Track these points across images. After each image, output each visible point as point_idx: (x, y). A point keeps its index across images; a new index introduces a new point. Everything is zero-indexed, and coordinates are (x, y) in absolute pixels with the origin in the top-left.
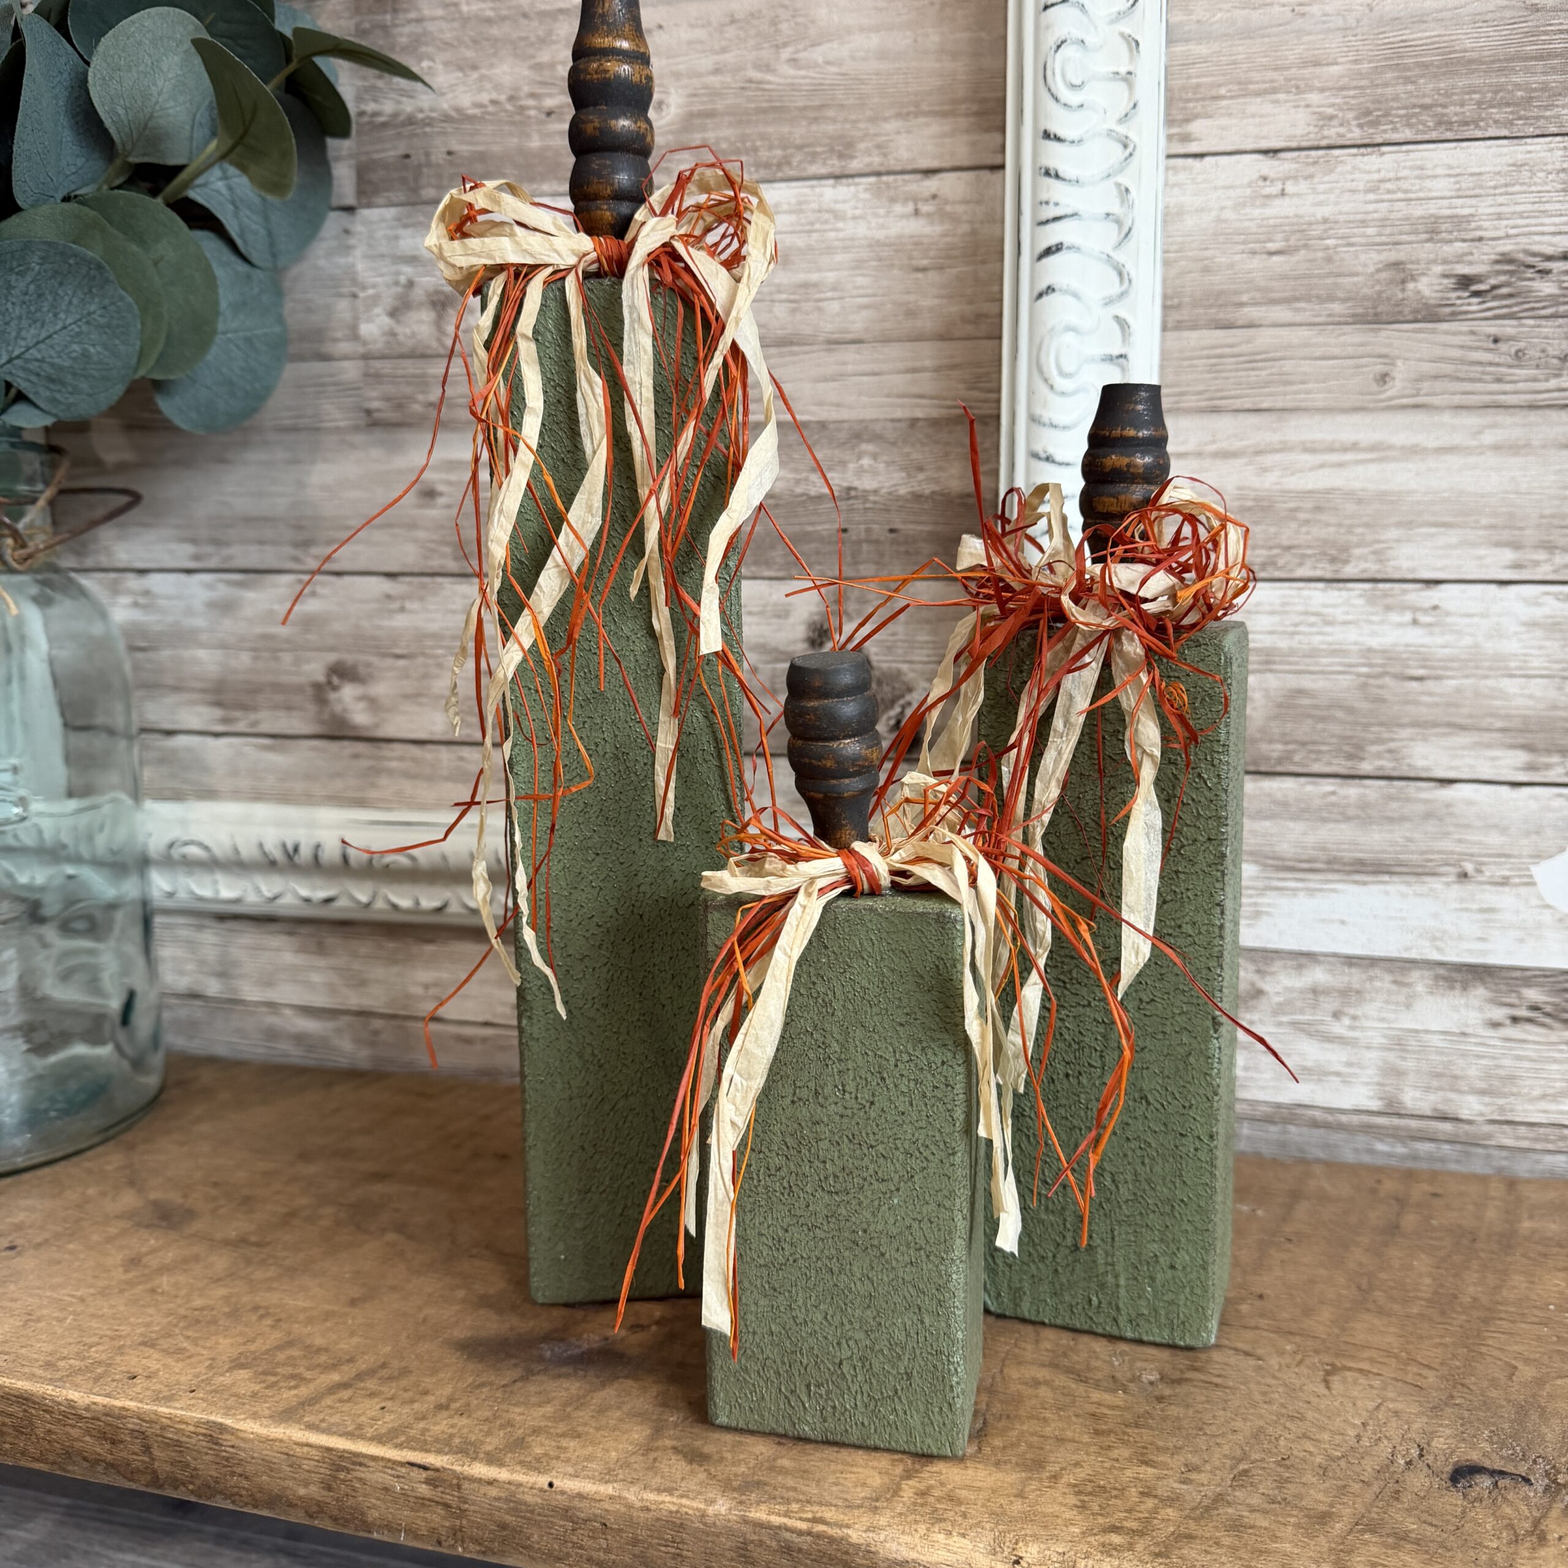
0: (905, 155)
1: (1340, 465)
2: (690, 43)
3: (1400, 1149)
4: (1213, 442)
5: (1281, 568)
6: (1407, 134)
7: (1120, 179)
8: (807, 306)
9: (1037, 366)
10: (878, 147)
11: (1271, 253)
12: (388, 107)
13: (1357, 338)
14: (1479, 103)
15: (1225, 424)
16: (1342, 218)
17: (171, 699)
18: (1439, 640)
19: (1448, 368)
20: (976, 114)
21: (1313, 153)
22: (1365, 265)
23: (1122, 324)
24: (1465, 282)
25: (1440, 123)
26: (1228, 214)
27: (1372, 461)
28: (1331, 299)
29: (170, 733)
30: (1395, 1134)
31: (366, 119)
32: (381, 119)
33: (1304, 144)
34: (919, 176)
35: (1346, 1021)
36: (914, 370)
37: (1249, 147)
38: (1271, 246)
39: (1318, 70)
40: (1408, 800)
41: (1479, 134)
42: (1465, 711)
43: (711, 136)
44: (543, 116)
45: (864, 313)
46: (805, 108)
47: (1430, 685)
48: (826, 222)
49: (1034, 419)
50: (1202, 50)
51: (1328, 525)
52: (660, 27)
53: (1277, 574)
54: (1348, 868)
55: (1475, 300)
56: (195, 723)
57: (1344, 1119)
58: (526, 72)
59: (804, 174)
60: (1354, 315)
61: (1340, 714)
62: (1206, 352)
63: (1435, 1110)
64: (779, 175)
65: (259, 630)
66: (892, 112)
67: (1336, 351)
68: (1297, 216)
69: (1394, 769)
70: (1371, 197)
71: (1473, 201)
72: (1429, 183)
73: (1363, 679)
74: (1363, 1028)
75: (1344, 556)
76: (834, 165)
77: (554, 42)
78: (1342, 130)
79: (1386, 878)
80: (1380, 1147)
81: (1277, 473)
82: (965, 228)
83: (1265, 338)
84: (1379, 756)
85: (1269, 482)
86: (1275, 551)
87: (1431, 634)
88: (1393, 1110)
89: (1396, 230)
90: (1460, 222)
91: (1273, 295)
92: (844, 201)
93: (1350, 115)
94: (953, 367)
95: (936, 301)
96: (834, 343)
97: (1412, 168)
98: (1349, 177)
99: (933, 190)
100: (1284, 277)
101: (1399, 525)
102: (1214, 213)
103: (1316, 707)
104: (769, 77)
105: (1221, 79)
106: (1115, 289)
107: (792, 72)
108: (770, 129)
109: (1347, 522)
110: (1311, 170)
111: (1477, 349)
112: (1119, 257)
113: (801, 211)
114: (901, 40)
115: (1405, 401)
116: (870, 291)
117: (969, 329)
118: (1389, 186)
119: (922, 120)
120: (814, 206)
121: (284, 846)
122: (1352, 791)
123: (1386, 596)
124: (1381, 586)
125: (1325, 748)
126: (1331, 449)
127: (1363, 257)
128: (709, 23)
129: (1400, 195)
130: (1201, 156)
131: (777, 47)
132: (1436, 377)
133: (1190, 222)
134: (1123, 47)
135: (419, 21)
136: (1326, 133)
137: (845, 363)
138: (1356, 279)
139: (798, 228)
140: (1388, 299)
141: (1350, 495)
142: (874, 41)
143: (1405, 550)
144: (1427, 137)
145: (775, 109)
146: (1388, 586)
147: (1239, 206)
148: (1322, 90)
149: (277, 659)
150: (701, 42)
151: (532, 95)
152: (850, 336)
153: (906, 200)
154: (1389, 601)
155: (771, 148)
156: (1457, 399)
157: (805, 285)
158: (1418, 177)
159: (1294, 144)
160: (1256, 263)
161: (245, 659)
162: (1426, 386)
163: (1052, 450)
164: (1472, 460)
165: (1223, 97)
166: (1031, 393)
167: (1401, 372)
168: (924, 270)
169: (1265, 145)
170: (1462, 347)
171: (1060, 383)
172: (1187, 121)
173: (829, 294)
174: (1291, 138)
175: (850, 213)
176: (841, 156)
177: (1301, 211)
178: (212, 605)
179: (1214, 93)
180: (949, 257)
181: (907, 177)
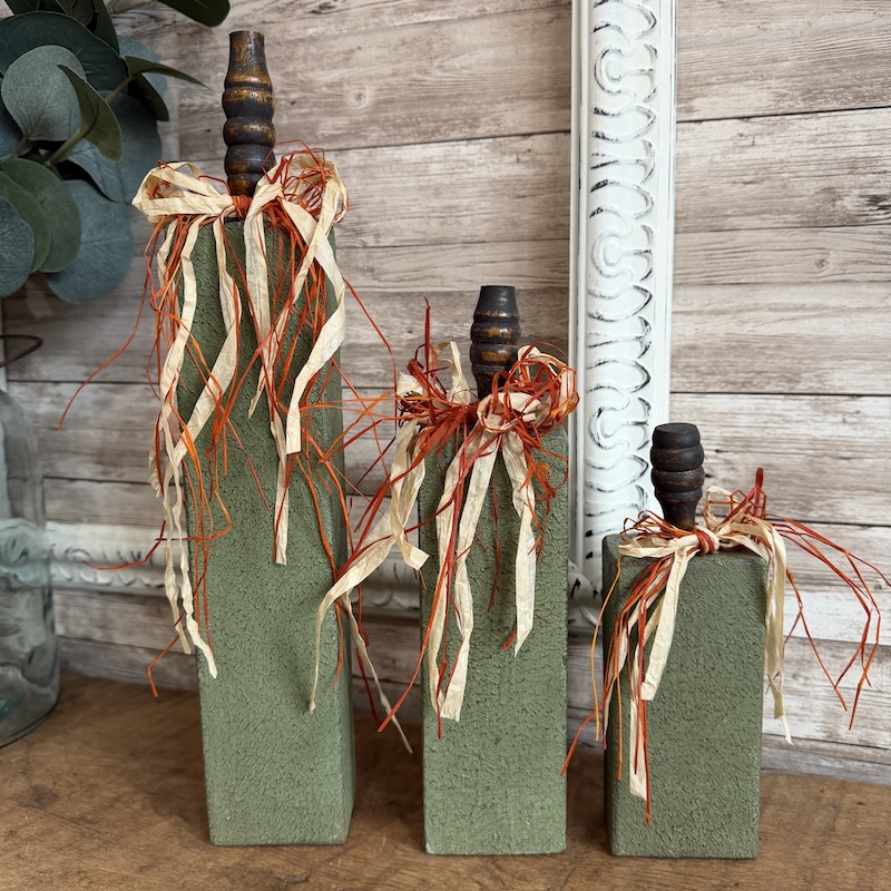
0: (511, 125)
1: (793, 319)
2: (378, 57)
3: (837, 765)
4: (709, 304)
5: (755, 386)
6: (835, 105)
7: (645, 138)
8: (451, 220)
9: (592, 259)
10: (494, 120)
11: (746, 183)
12: (197, 101)
13: (804, 238)
14: (883, 84)
15: (716, 293)
16: (792, 160)
17: (73, 459)
18: (860, 433)
19: (864, 256)
20: (556, 98)
21: (773, 118)
22: (808, 190)
23: (648, 231)
24: (875, 200)
25: (856, 98)
26: (718, 158)
27: (814, 316)
28: (786, 212)
29: (73, 480)
30: (834, 755)
31: (184, 109)
32: (194, 108)
33: (767, 113)
34: (519, 138)
35: (801, 680)
36: (518, 260)
37: (730, 116)
38: (746, 179)
39: (775, 65)
40: (841, 537)
41: (883, 104)
42: (878, 479)
43: (390, 115)
44: (289, 105)
45: (486, 224)
46: (449, 96)
47: (855, 462)
48: (462, 168)
49: (589, 293)
50: (700, 54)
51: (786, 358)
52: (360, 48)
53: (753, 390)
54: (802, 581)
55: (882, 212)
56: (87, 475)
57: (800, 744)
58: (279, 78)
59: (448, 138)
60: (801, 222)
61: (796, 481)
62: (704, 247)
63: (861, 740)
64: (433, 139)
65: (123, 418)
66: (503, 97)
67: (790, 246)
68: (763, 159)
69: (832, 517)
70: (812, 146)
71: (880, 148)
72: (850, 137)
73: (810, 458)
74: (813, 686)
75: (796, 378)
76: (467, 132)
77: (295, 59)
78: (791, 103)
79: (827, 588)
80: (824, 763)
81: (752, 324)
82: (549, 170)
83: (742, 238)
84: (821, 508)
85: (747, 329)
86: (751, 375)
87: (855, 429)
88: (832, 739)
89: (828, 167)
90: (870, 161)
91: (748, 210)
92: (473, 155)
93: (798, 93)
94: (541, 258)
95: (531, 216)
96: (468, 243)
97: (838, 127)
98: (797, 133)
99: (529, 147)
100: (754, 198)
101: (833, 358)
102: (709, 158)
103: (780, 476)
104: (426, 78)
105: (712, 72)
106: (643, 209)
107: (440, 74)
108: (427, 110)
109: (800, 356)
110: (772, 129)
111: (884, 243)
112: (645, 188)
113: (447, 161)
114: (508, 53)
115: (836, 278)
116: (489, 211)
117: (552, 234)
118: (823, 138)
119: (520, 102)
120: (455, 158)
121: (132, 553)
123: (825, 404)
124: (821, 397)
126: (788, 310)
127: (806, 185)
128: (390, 45)
129: (831, 144)
130: (701, 121)
131: (431, 58)
132: (856, 262)
133: (693, 164)
134: (647, 54)
135: (215, 48)
136: (781, 105)
137: (474, 255)
138: (802, 199)
139: (445, 172)
140: (824, 211)
141: (800, 338)
142: (491, 53)
143: (838, 374)
144: (848, 107)
145: (430, 97)
146: (827, 397)
147: (724, 153)
148: (778, 78)
149: (134, 436)
150: (384, 57)
151: (282, 92)
152: (477, 239)
153: (512, 153)
154: (826, 407)
155: (427, 122)
156: (871, 276)
157: (449, 207)
158: (842, 133)
159: (760, 113)
160: (736, 189)
161: (115, 436)
162: (850, 268)
163: (601, 312)
164: (880, 316)
165: (714, 84)
166: (588, 276)
167: (833, 259)
168: (523, 197)
169: (741, 114)
170: (873, 242)
171: (607, 270)
172: (691, 99)
173: (464, 213)
174: (758, 109)
175: (476, 162)
176: (471, 126)
177: (765, 156)
178: (96, 403)
179: (707, 81)
180: (539, 189)
181: (512, 138)
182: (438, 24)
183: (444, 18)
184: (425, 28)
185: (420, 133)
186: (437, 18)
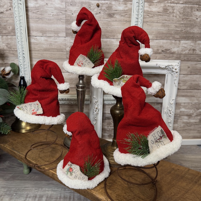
10: (117, 36)
12: (69, 27)
14: (164, 37)
22: (155, 49)
32: (68, 29)
39: (153, 33)
41: (164, 39)
46: (110, 32)
55: (163, 52)
59: (110, 38)
70: (156, 44)
71: (164, 45)
72: (160, 43)
76: (113, 37)
93: (155, 37)
98: (155, 42)
104: (107, 29)
107: (109, 29)
108: (107, 34)
120: (111, 41)
129: (158, 44)
131: (108, 26)
135: (73, 19)
136: (153, 38)
139: (110, 43)
140: (157, 52)
142: (117, 26)
144: (161, 39)
145: (108, 32)
157: (110, 48)
173: (112, 49)
175: (114, 42)
176: (114, 37)
182: (110, 21)
183: (111, 20)
184: (107, 21)
185: (106, 37)
186: (109, 20)
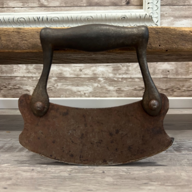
40: (191, 8)
121: (37, 17)
122: (184, 7)
125: (181, 2)
